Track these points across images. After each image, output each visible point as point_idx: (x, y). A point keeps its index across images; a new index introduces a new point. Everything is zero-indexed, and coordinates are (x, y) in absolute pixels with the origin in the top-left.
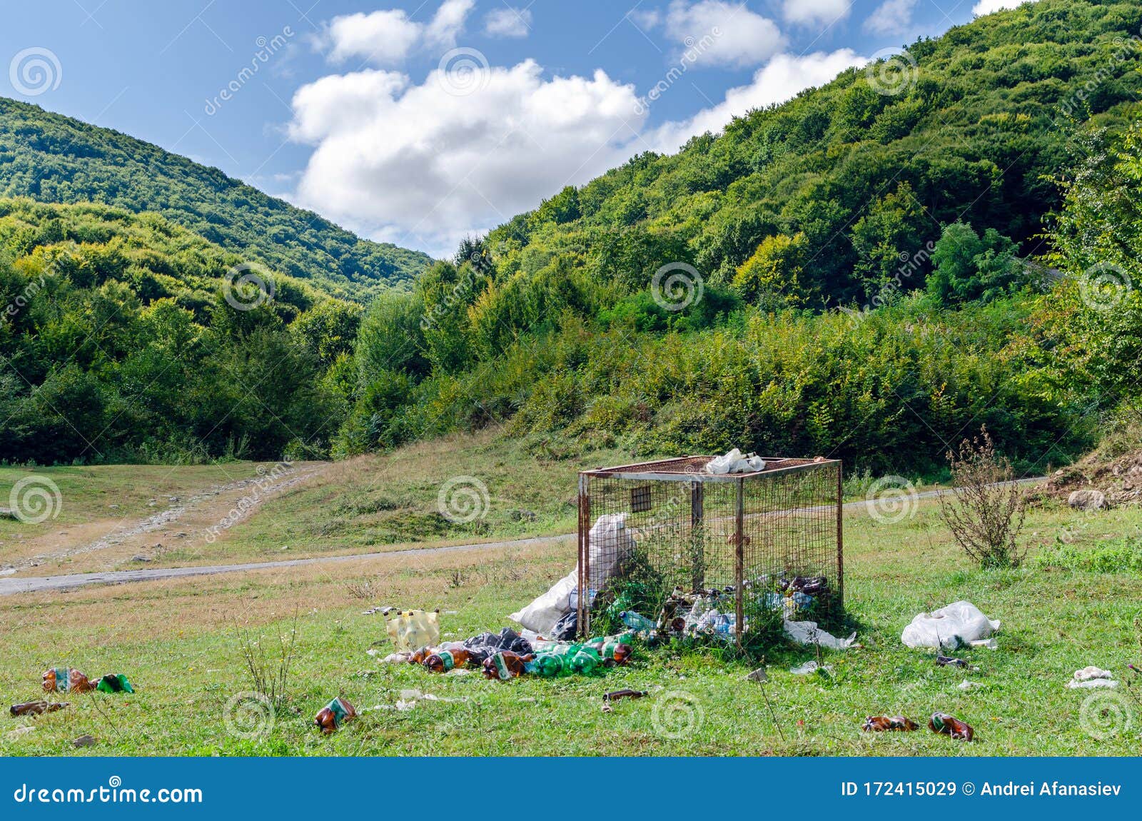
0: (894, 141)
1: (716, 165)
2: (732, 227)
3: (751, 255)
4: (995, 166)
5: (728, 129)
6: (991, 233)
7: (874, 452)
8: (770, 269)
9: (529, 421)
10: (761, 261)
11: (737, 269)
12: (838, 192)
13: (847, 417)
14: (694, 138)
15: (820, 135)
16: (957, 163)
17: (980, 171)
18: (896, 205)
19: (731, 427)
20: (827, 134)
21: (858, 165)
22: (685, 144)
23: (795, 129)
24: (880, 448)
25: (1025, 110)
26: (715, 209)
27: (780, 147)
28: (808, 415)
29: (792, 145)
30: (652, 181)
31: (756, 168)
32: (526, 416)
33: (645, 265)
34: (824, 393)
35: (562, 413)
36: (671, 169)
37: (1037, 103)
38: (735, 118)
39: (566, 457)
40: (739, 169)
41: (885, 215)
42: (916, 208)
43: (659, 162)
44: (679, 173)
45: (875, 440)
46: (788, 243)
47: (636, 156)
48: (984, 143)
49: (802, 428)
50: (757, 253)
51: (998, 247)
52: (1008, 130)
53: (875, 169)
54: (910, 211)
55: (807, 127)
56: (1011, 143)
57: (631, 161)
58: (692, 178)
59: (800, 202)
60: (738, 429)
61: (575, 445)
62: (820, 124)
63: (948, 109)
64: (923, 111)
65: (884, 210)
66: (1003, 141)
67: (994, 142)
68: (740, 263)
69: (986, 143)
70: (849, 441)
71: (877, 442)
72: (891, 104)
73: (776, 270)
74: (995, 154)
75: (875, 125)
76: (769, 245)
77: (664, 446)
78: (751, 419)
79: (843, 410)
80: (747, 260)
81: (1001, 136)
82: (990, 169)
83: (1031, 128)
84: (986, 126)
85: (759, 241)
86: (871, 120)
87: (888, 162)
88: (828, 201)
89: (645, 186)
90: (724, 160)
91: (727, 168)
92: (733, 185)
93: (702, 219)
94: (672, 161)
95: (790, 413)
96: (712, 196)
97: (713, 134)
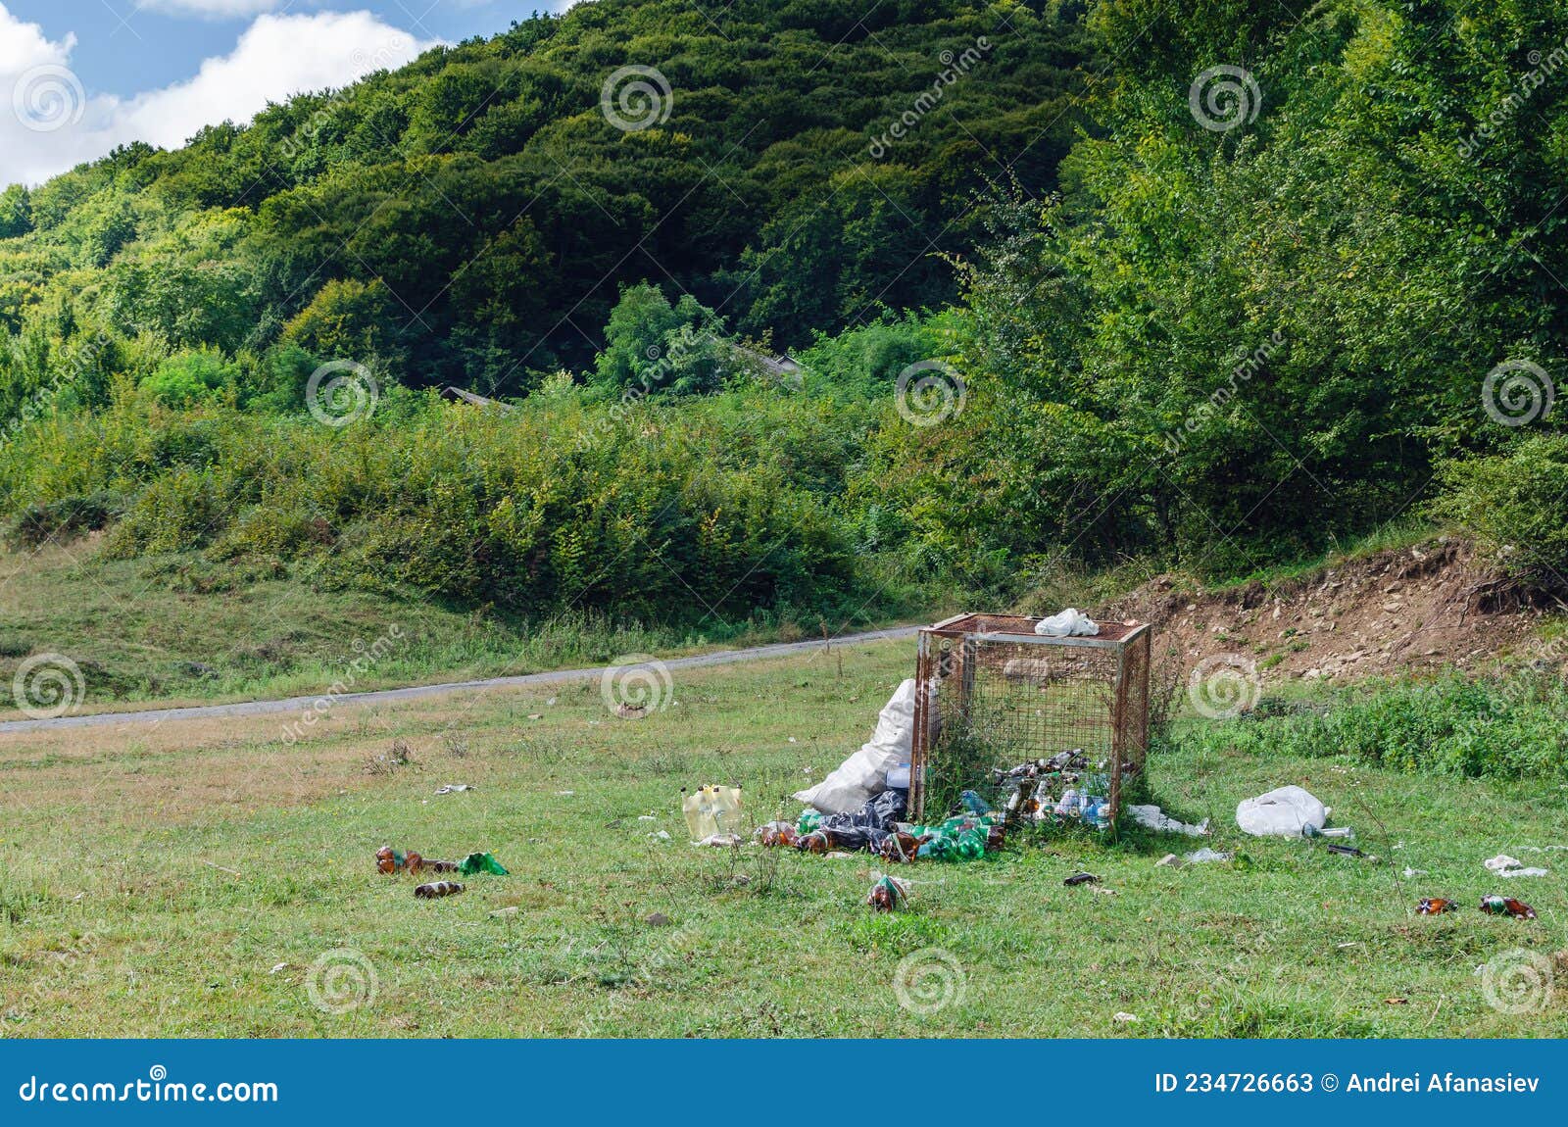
0: (504, 158)
1: (242, 170)
2: (279, 264)
3: (306, 305)
4: (648, 204)
5: (259, 119)
6: (688, 301)
7: (633, 597)
8: (333, 326)
9: (142, 537)
10: (320, 314)
11: (285, 324)
12: (431, 222)
13: (600, 549)
14: (207, 128)
15: (395, 138)
16: (595, 195)
17: (628, 207)
18: (511, 249)
19: (448, 556)
20: (405, 137)
21: (461, 187)
22: (194, 136)
23: (359, 128)
24: (642, 593)
25: (685, 127)
26: (240, 234)
27: (334, 152)
28: (552, 544)
29: (354, 151)
30: (143, 186)
31: (299, 178)
32: (136, 529)
33: (179, 313)
34: (573, 516)
35: (192, 527)
36: (174, 170)
37: (699, 120)
38: (271, 105)
39: (217, 589)
40: (276, 179)
41: (496, 261)
42: (538, 254)
43: (155, 159)
44: (189, 177)
45: (634, 581)
46: (360, 290)
47: (121, 147)
48: (632, 169)
49: (545, 562)
50: (314, 302)
51: (698, 322)
52: (661, 154)
53: (483, 194)
54: (532, 257)
55: (376, 126)
56: (669, 172)
57: (113, 154)
58: (205, 187)
59: (377, 234)
60: (457, 560)
61: (224, 573)
62: (395, 123)
63: (578, 118)
64: (542, 118)
65: (494, 254)
66: (658, 170)
67: (645, 169)
68: (289, 316)
69: (636, 170)
70: (603, 582)
71: (637, 584)
72: (497, 103)
73: (342, 328)
74: (648, 187)
75: (474, 131)
76: (331, 291)
77: (360, 579)
78: (475, 547)
79: (596, 539)
80: (301, 311)
81: (656, 161)
82: (641, 205)
83: (692, 153)
84: (631, 146)
85: (318, 286)
86: (470, 125)
87: (503, 186)
88: (418, 235)
89: (135, 191)
90: (253, 164)
91: (257, 176)
92: (271, 200)
93: (222, 247)
94: (174, 159)
95: (528, 541)
96: (236, 215)
97: (236, 125)
